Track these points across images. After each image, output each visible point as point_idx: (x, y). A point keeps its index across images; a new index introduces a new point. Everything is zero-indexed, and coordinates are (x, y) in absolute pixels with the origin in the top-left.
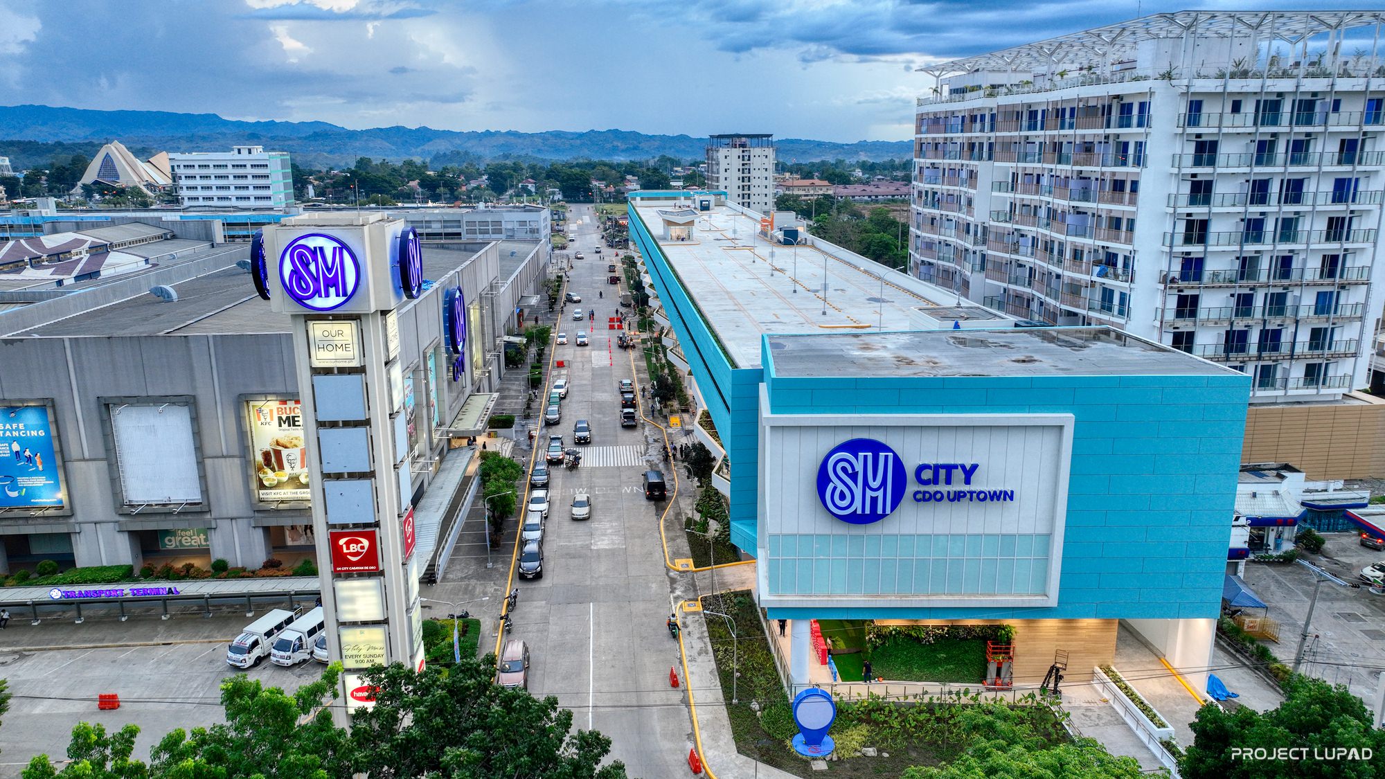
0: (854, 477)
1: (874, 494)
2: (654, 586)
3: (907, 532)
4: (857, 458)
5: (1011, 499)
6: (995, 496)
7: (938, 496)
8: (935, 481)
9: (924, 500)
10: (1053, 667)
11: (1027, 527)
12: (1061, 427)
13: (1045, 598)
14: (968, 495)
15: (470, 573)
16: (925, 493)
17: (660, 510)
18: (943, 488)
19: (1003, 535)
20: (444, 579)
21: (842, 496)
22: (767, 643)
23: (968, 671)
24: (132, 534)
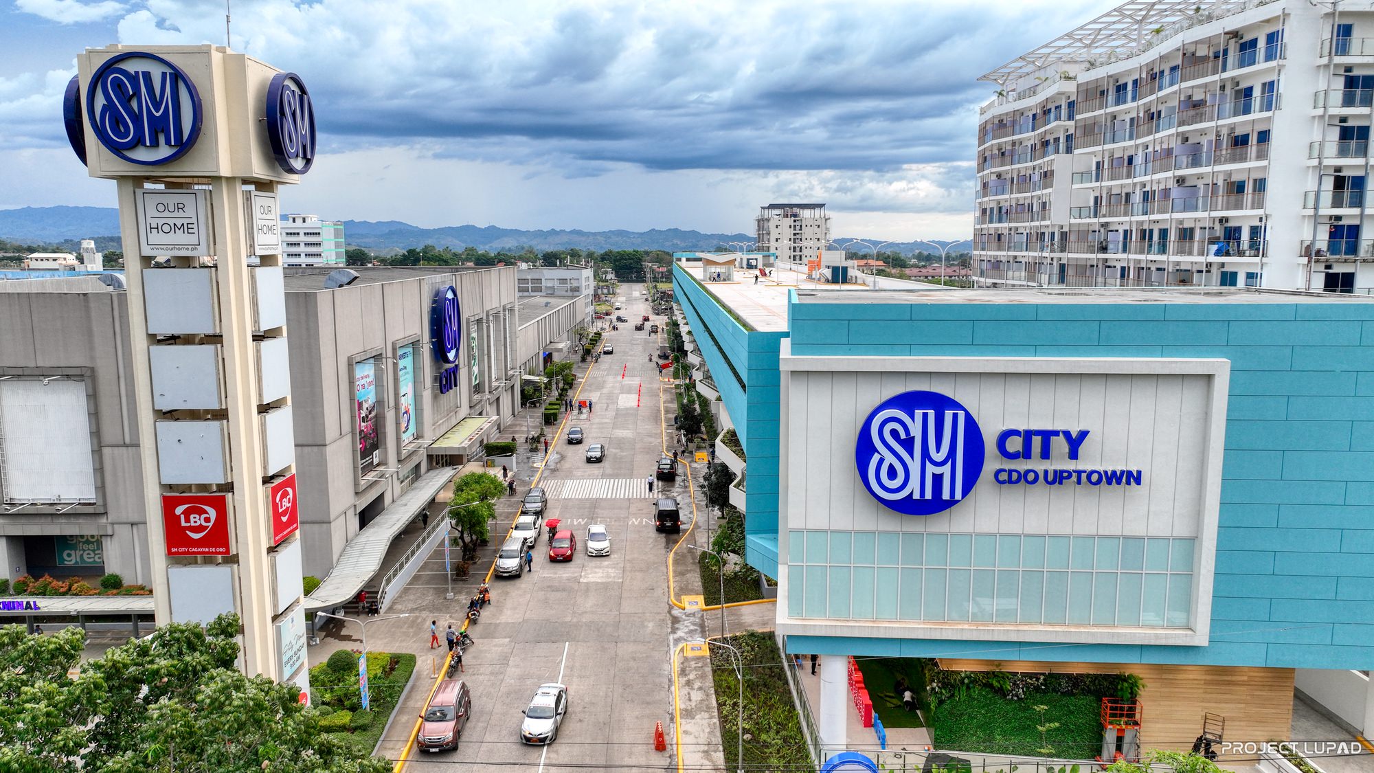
0: (908, 444)
1: (938, 470)
2: (651, 625)
3: (985, 529)
4: (913, 418)
5: (1138, 481)
6: (1114, 478)
7: (1031, 477)
8: (1027, 454)
9: (1010, 481)
10: (1200, 739)
11: (1160, 527)
12: (1209, 377)
13: (1189, 632)
14: (1074, 475)
15: (424, 604)
16: (1010, 472)
17: (669, 544)
18: (1037, 465)
19: (1125, 538)
20: (390, 609)
21: (892, 473)
22: (791, 697)
23: (1075, 741)
24: (11, 539)
